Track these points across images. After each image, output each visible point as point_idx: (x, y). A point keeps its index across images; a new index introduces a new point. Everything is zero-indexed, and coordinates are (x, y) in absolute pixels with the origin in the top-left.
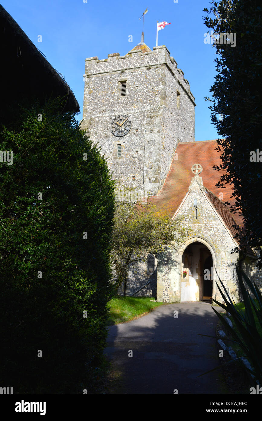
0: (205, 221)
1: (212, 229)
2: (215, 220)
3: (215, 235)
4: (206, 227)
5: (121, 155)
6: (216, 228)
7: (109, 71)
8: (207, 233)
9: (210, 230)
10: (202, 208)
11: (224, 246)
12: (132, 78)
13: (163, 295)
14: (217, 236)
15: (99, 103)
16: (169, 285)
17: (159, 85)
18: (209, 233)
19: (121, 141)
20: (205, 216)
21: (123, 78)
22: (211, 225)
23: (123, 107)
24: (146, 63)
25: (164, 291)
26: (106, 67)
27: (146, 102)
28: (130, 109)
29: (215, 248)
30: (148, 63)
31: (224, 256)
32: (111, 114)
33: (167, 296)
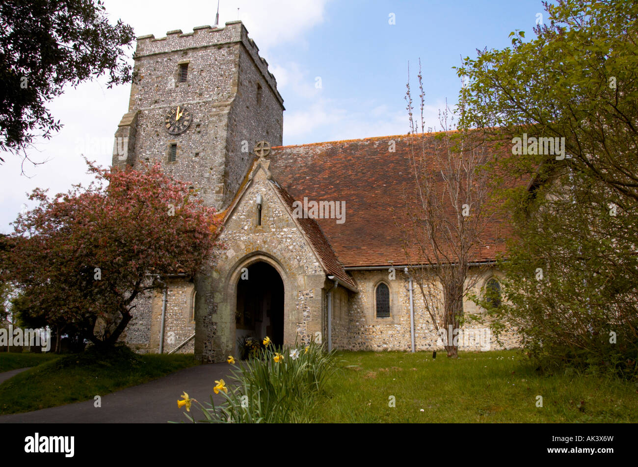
0: (274, 228)
1: (284, 240)
2: (288, 226)
3: (289, 250)
4: (274, 237)
5: (177, 159)
6: (291, 238)
7: (167, 51)
8: (275, 247)
9: (280, 243)
10: (269, 207)
11: (303, 266)
12: (196, 59)
13: (205, 349)
14: (292, 251)
15: (151, 92)
16: (214, 333)
17: (232, 68)
18: (279, 247)
19: (177, 141)
20: (274, 220)
21: (185, 60)
22: (282, 233)
23: (182, 97)
24: (216, 41)
25: (205, 343)
26: (163, 47)
27: (213, 90)
28: (191, 98)
29: (287, 270)
30: (218, 41)
31: (302, 282)
32: (165, 106)
33: (210, 351)
